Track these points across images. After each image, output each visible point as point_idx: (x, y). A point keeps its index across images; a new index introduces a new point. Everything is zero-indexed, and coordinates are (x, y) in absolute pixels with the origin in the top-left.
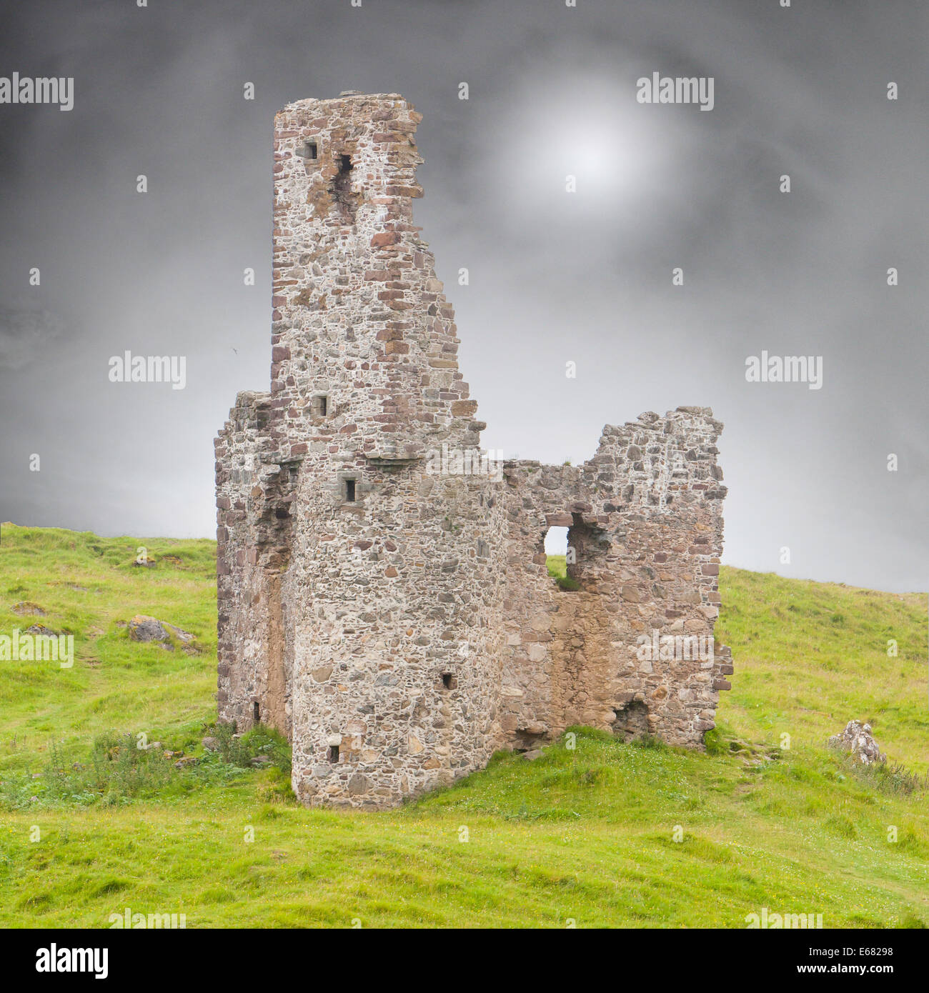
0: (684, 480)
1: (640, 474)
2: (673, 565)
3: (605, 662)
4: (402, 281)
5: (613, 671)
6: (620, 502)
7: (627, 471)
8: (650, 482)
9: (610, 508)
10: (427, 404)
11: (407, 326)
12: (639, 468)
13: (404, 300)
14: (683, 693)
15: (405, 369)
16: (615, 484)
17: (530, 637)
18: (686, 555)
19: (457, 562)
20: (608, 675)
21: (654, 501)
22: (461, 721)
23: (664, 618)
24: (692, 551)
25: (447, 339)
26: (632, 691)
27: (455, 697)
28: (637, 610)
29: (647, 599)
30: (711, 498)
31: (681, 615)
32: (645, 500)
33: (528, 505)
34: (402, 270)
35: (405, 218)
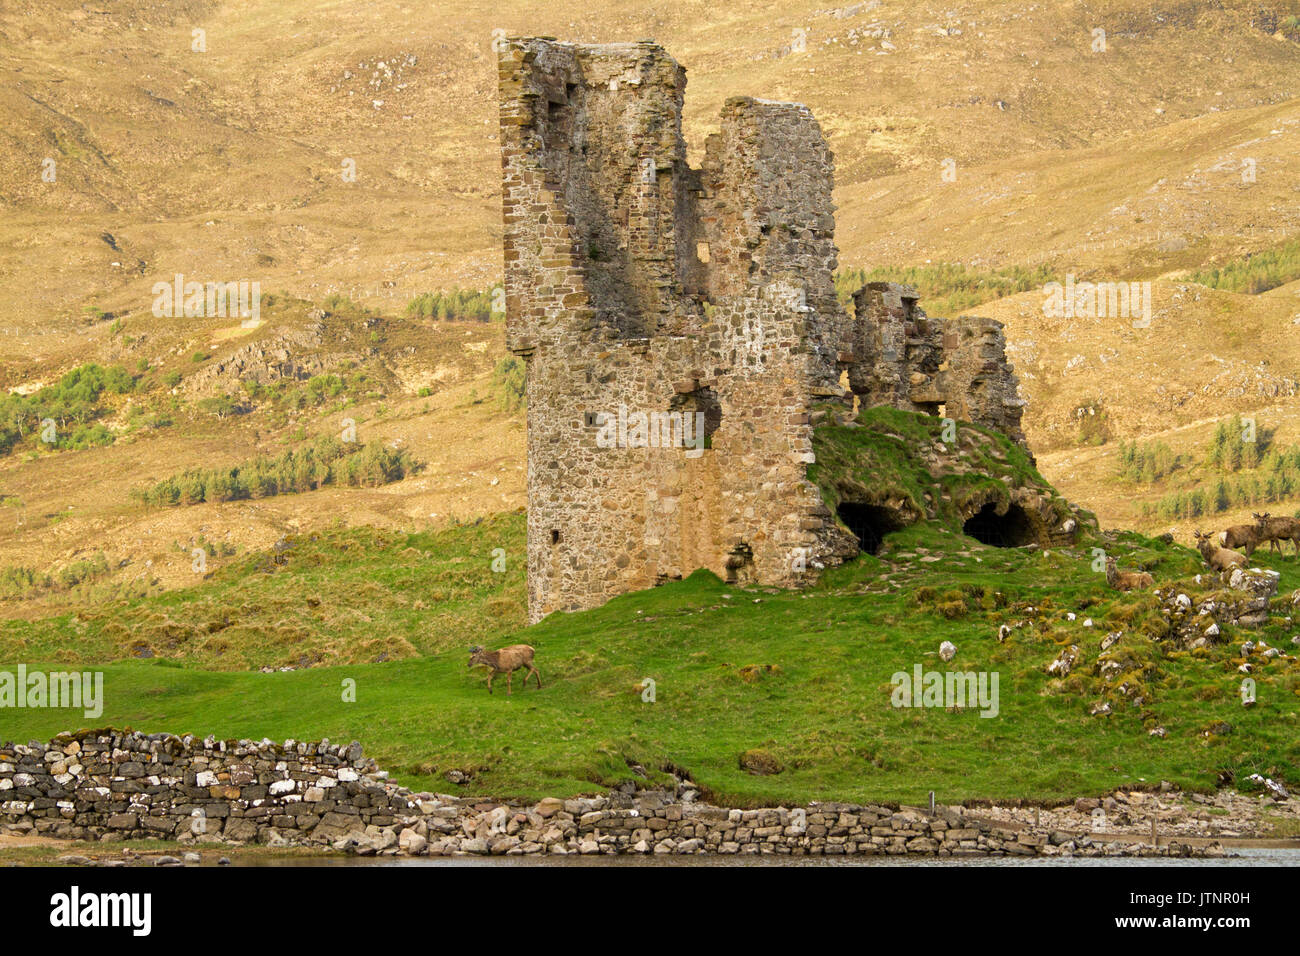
0: (774, 340)
1: (741, 338)
2: (768, 417)
3: (719, 510)
4: (512, 198)
5: (725, 518)
6: (727, 365)
7: (730, 337)
8: (748, 345)
9: (718, 372)
10: (539, 300)
11: (517, 236)
12: (739, 333)
13: (514, 214)
14: (777, 534)
15: (516, 273)
16: (721, 351)
17: (663, 493)
18: (777, 408)
19: (559, 433)
20: (722, 522)
21: (751, 361)
22: (570, 571)
23: (763, 467)
24: (782, 405)
25: (558, 242)
26: (740, 535)
27: (563, 549)
28: (740, 461)
29: (748, 451)
30: (795, 353)
31: (774, 463)
32: (744, 361)
33: (660, 377)
34: (511, 189)
35: (512, 144)
